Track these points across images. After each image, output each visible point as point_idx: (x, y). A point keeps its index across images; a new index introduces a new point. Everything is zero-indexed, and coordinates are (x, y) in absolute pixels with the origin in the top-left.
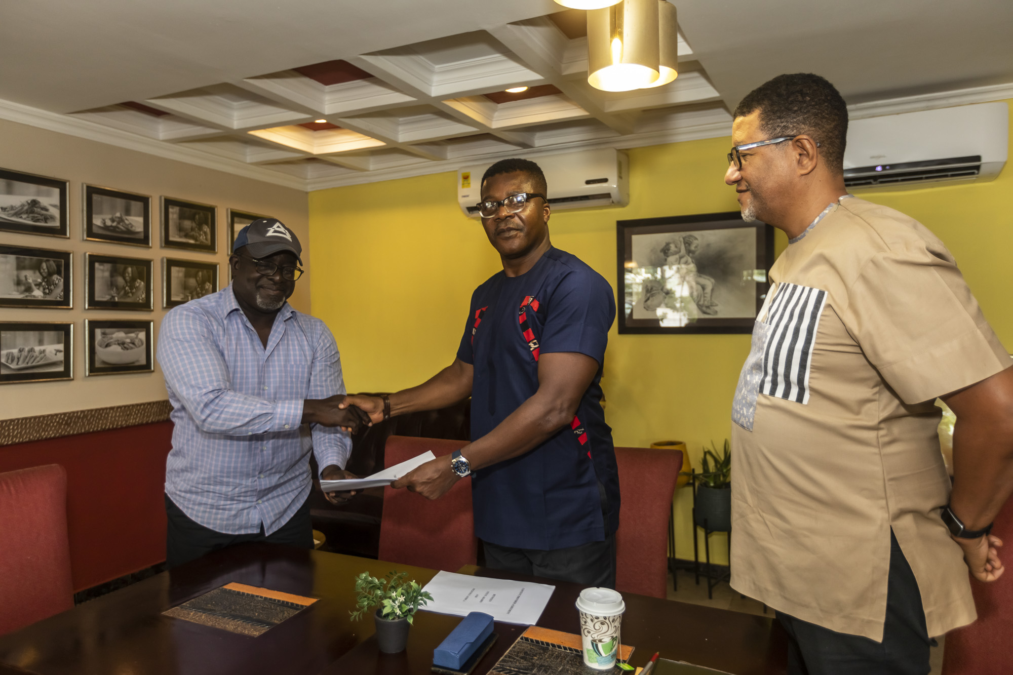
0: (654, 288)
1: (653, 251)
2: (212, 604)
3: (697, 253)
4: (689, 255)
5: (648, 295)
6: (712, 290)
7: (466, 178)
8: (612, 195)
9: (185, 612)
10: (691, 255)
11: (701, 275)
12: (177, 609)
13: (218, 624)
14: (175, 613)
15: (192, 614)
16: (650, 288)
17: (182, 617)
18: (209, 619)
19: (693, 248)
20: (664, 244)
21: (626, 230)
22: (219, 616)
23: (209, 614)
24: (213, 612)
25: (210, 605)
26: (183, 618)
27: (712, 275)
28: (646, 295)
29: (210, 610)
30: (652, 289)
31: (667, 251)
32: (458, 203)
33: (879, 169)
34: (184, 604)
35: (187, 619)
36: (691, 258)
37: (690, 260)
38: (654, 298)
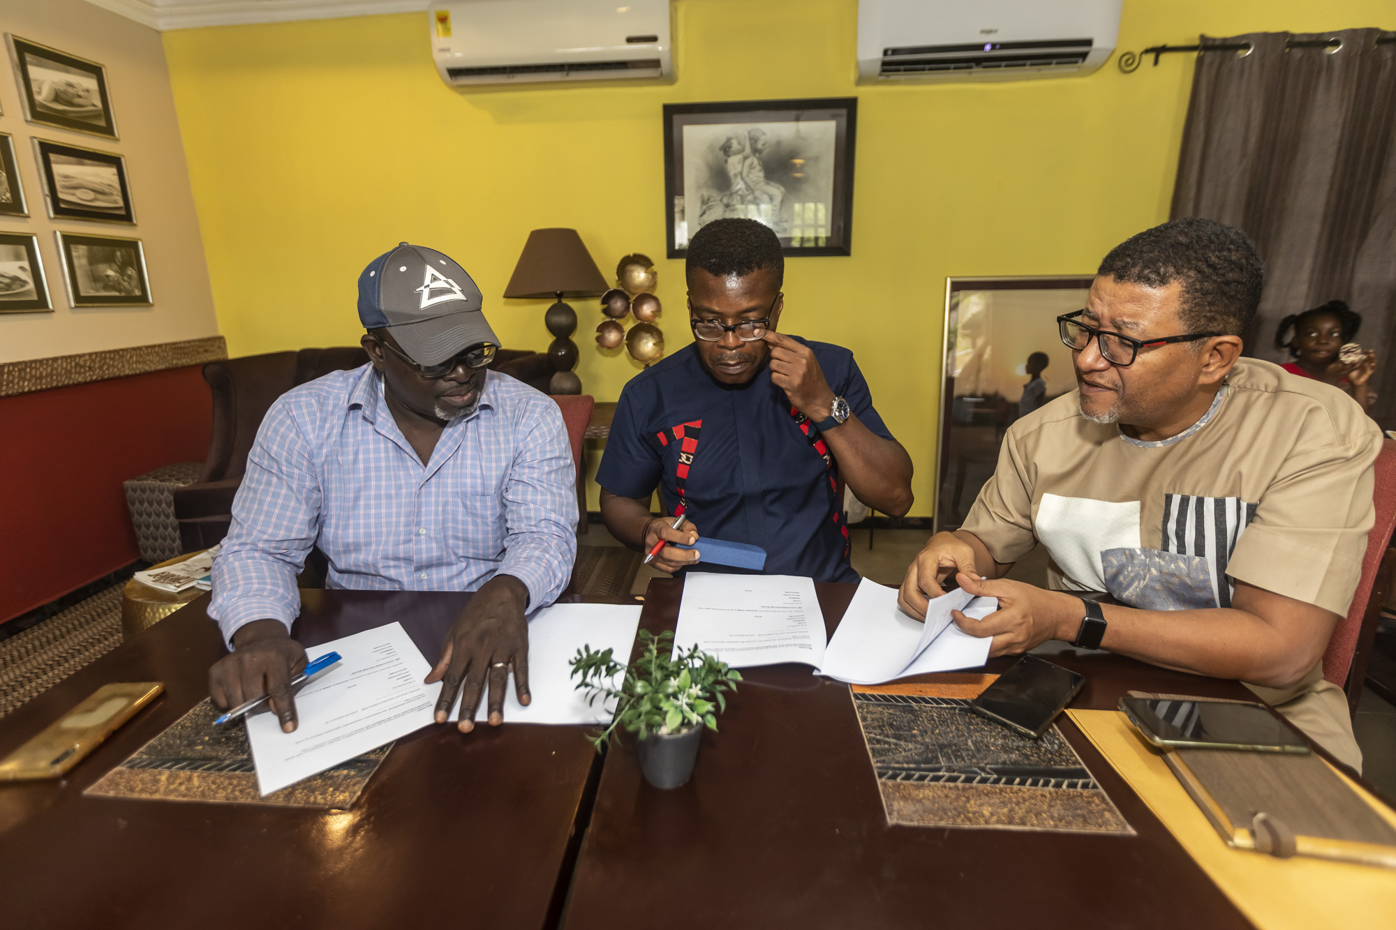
0: (712, 199)
1: (711, 148)
2: (203, 743)
3: (765, 153)
4: (755, 156)
5: (704, 207)
6: (782, 202)
7: (443, 19)
8: (663, 63)
9: (146, 775)
10: (757, 155)
11: (770, 182)
12: (121, 773)
13: (241, 791)
14: (118, 784)
15: (164, 778)
16: (706, 199)
17: (142, 791)
18: (214, 783)
19: (759, 146)
20: (725, 140)
21: (677, 118)
22: (235, 770)
23: (208, 769)
24: (214, 763)
25: (200, 747)
26: (145, 796)
27: (781, 181)
28: (701, 207)
29: (207, 759)
30: (709, 199)
31: (727, 149)
32: (434, 62)
33: (988, 47)
34: (134, 755)
35: (157, 797)
36: (758, 159)
37: (756, 162)
38: (711, 211)
